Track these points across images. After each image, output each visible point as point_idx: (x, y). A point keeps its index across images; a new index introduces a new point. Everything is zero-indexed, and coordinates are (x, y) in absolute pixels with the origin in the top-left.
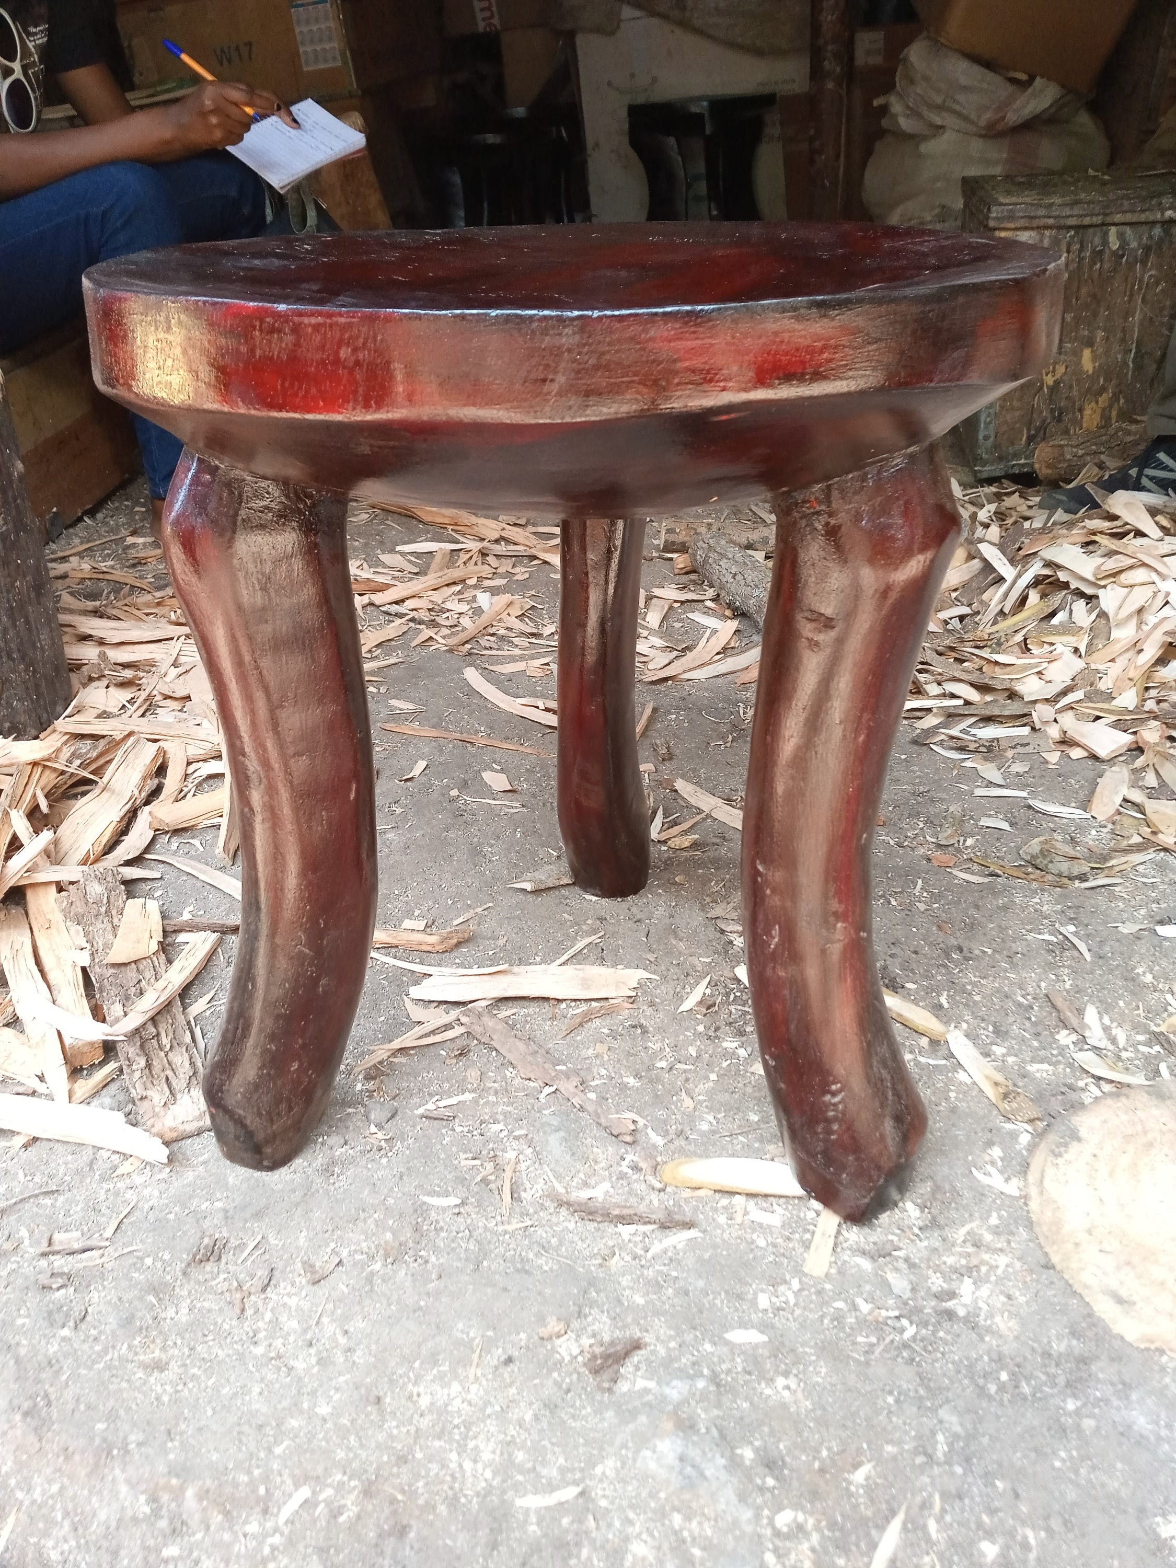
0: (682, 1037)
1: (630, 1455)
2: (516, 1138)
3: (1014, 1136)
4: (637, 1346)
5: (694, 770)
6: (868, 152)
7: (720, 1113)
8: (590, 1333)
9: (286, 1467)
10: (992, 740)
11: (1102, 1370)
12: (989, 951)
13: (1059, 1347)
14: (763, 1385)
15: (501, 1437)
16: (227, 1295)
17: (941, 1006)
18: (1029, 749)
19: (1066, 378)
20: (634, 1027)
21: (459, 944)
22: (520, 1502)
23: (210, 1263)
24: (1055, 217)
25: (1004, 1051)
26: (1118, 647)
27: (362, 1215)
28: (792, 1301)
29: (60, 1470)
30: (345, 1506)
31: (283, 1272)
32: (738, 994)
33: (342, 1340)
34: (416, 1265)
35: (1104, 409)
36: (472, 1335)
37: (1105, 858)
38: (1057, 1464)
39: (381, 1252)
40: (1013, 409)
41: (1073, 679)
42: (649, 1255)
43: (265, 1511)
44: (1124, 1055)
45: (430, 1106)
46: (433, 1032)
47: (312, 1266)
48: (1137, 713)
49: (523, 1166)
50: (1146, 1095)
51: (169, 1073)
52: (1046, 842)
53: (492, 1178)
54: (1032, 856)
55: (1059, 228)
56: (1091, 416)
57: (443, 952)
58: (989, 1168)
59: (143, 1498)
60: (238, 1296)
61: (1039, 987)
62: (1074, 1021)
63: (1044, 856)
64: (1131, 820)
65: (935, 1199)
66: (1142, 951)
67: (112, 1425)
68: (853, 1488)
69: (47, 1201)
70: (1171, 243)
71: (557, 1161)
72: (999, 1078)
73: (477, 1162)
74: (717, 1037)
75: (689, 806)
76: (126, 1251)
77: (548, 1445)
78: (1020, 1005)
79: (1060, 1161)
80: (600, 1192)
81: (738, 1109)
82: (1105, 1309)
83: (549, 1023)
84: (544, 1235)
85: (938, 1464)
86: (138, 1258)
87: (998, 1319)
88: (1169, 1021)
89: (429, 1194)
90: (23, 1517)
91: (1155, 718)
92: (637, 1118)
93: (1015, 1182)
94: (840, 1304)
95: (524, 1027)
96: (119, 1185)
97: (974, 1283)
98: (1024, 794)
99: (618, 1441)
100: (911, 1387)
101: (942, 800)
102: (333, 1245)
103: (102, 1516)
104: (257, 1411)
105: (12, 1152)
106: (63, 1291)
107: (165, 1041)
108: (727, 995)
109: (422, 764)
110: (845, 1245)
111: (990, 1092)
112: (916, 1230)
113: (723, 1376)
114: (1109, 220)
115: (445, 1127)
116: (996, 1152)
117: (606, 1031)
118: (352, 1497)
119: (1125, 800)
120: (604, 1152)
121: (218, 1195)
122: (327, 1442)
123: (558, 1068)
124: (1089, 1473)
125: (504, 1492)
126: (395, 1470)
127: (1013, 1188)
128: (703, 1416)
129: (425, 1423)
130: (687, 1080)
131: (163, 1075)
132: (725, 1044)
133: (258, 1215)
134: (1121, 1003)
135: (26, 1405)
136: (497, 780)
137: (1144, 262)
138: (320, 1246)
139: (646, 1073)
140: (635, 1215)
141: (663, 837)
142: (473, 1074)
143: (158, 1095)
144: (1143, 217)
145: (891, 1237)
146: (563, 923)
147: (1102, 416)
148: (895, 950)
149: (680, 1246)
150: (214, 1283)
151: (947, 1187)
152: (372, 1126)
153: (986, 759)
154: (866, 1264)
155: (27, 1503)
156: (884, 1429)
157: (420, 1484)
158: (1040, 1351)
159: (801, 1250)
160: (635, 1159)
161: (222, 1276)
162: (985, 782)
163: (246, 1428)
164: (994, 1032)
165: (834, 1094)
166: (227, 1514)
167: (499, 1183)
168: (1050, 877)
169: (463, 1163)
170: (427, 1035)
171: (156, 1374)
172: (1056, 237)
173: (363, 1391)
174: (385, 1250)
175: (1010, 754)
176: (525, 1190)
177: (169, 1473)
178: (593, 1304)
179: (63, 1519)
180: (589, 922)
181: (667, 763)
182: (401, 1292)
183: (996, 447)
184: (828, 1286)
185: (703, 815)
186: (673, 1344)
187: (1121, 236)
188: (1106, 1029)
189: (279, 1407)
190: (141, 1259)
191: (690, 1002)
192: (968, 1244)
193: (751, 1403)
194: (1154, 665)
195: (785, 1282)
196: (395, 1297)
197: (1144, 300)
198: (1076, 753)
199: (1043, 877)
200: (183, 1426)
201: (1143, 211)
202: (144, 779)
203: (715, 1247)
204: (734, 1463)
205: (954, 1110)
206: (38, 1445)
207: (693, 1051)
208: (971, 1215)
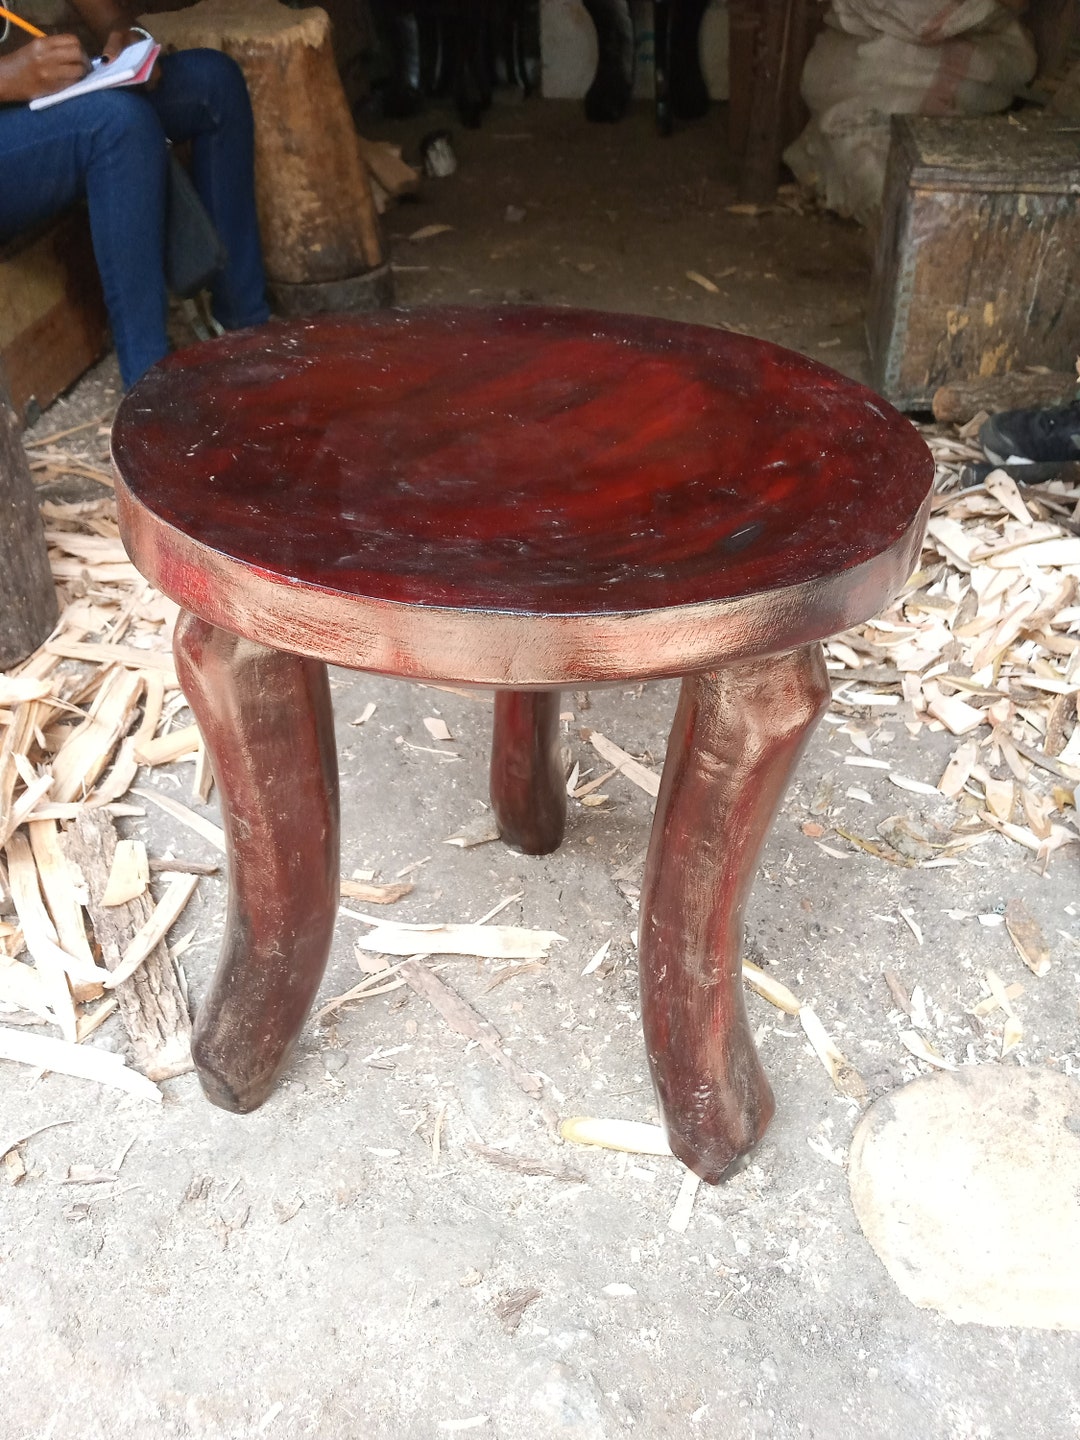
0: (584, 999)
1: (527, 1392)
2: (445, 1088)
3: (844, 1108)
4: (536, 1295)
5: (608, 721)
6: (809, 45)
7: (611, 1072)
8: (499, 1281)
9: (264, 1384)
10: (865, 708)
11: (889, 1326)
12: (842, 931)
13: (860, 1304)
14: (630, 1336)
15: (429, 1368)
16: (213, 1229)
17: (797, 982)
18: (895, 719)
19: (968, 328)
20: (546, 986)
21: (401, 897)
22: (441, 1424)
23: (200, 1200)
24: (971, 182)
25: (844, 1026)
26: (982, 624)
27: (320, 1162)
28: (658, 1254)
29: (90, 1379)
30: (309, 1419)
31: (257, 1210)
32: (633, 959)
33: (306, 1275)
34: (363, 1212)
35: (999, 359)
36: (407, 1280)
37: (946, 839)
38: (845, 1409)
39: (336, 1197)
40: (918, 353)
41: (941, 650)
42: (548, 1204)
43: (249, 1420)
44: (940, 1035)
45: (375, 1055)
46: (379, 983)
47: (281, 1207)
48: (991, 691)
49: (449, 1116)
50: (952, 1080)
51: (159, 1016)
52: (899, 821)
53: (425, 1126)
54: (887, 833)
55: (974, 192)
56: (987, 364)
57: (388, 904)
58: (821, 1138)
59: (154, 1404)
60: (223, 1231)
61: (879, 966)
62: (903, 1002)
63: (897, 835)
64: (973, 800)
65: (777, 1164)
66: (967, 938)
67: (129, 1343)
68: (691, 1425)
69: (62, 1131)
70: (1074, 213)
71: (478, 1113)
72: (838, 1056)
73: (413, 1111)
74: (613, 1000)
75: (602, 761)
76: (132, 1186)
77: (465, 1378)
78: (861, 983)
79: (878, 1137)
80: (512, 1143)
81: (626, 1070)
82: (897, 1272)
83: (474, 977)
84: (466, 1183)
85: (756, 1408)
86: (141, 1194)
87: (815, 1278)
88: (979, 1005)
89: (374, 1145)
90: (63, 1416)
91: (1006, 696)
92: (544, 1076)
93: (841, 1152)
94: (695, 1259)
95: (453, 980)
96: (121, 1117)
97: (800, 1243)
98: (885, 765)
99: (518, 1380)
100: (742, 1341)
101: (817, 767)
102: (297, 1189)
103: (124, 1416)
104: (240, 1334)
105: (32, 1083)
106: (83, 1222)
107: (155, 984)
108: (624, 959)
109: (371, 708)
110: (703, 1201)
111: (830, 1068)
112: (759, 1192)
113: (600, 1327)
114: (1020, 188)
115: (388, 1076)
116: (828, 1123)
117: (522, 989)
118: (314, 1413)
119: (971, 777)
120: (517, 1106)
121: (204, 1136)
122: (296, 1365)
123: (481, 1024)
124: (868, 1417)
125: (430, 1415)
126: (348, 1391)
127: (837, 1158)
128: (583, 1363)
129: (371, 1352)
130: (586, 1040)
131: (154, 1018)
132: (619, 1008)
133: (237, 1157)
134: (943, 986)
135: (61, 1325)
136: (436, 727)
137: (1048, 230)
138: (286, 1189)
139: (553, 1031)
140: (538, 1168)
141: (578, 793)
142: (410, 1025)
143: (151, 1038)
144: (1051, 189)
145: (739, 1197)
146: (489, 879)
147: (998, 365)
148: (764, 927)
149: (573, 1199)
150: (203, 1218)
151: (787, 1153)
152: (328, 1072)
153: (858, 726)
154: (717, 1221)
155: (65, 1405)
156: (719, 1376)
157: (367, 1404)
158: (844, 1307)
159: (668, 1205)
160: (541, 1113)
161: (209, 1212)
162: (855, 750)
163: (231, 1349)
164: (837, 1009)
165: (702, 1092)
166: (219, 1420)
167: (430, 1133)
168: (898, 857)
169: (402, 1112)
170: (373, 986)
171: (160, 1299)
172: (970, 200)
173: (322, 1323)
174: (339, 1195)
175: (879, 722)
176: (451, 1139)
177: (174, 1386)
178: (503, 1255)
179: (94, 1418)
180: (512, 879)
181: (585, 712)
182: (352, 1238)
183: (900, 385)
184: (687, 1242)
185: (614, 771)
186: (562, 1296)
187: (1029, 204)
188: (928, 1010)
189: (258, 1332)
190: (144, 1194)
191: (593, 966)
192: (799, 1207)
193: (620, 1351)
194: (1012, 644)
195: (654, 1237)
196: (347, 1242)
197: (1044, 263)
198: (935, 726)
199: (893, 855)
200: (183, 1345)
201: (1051, 183)
202: (127, 710)
203: (600, 1201)
204: (604, 1406)
205: (798, 1082)
206: (72, 1360)
207: (592, 1013)
208: (803, 1181)
